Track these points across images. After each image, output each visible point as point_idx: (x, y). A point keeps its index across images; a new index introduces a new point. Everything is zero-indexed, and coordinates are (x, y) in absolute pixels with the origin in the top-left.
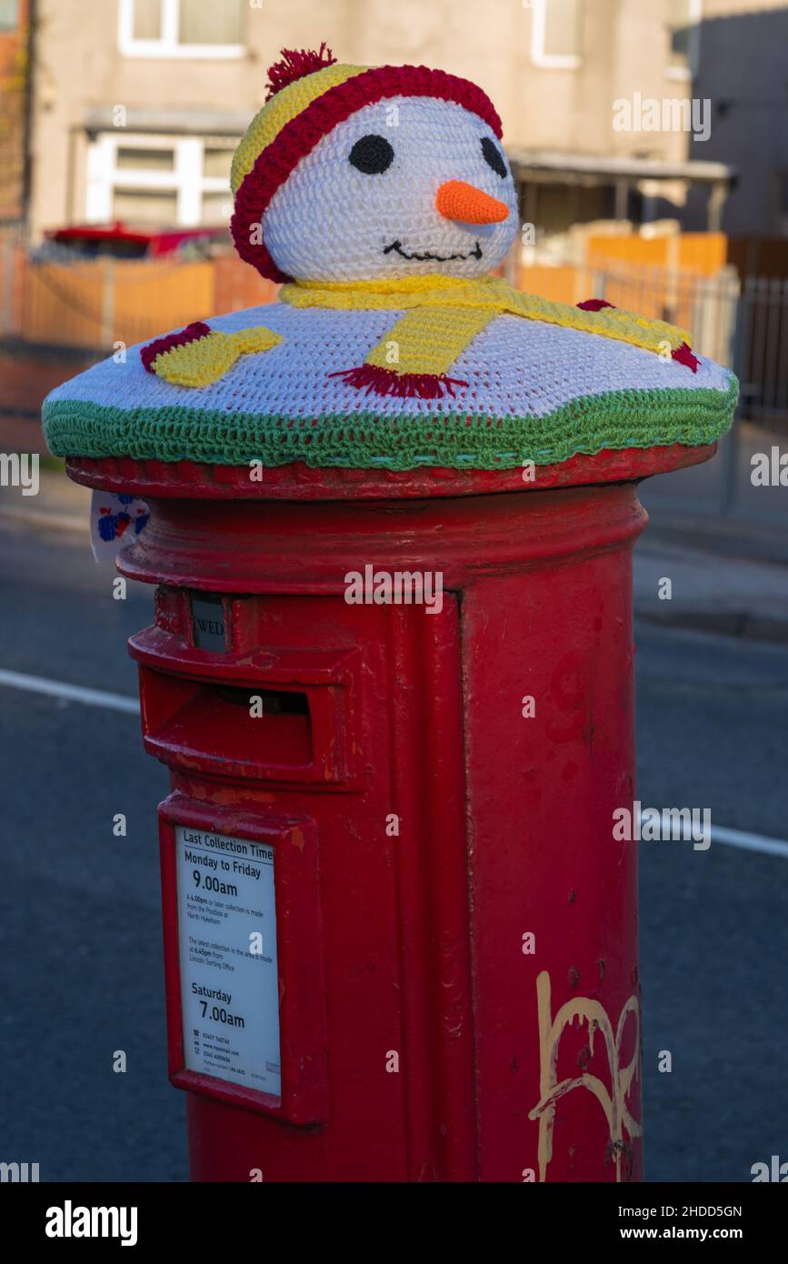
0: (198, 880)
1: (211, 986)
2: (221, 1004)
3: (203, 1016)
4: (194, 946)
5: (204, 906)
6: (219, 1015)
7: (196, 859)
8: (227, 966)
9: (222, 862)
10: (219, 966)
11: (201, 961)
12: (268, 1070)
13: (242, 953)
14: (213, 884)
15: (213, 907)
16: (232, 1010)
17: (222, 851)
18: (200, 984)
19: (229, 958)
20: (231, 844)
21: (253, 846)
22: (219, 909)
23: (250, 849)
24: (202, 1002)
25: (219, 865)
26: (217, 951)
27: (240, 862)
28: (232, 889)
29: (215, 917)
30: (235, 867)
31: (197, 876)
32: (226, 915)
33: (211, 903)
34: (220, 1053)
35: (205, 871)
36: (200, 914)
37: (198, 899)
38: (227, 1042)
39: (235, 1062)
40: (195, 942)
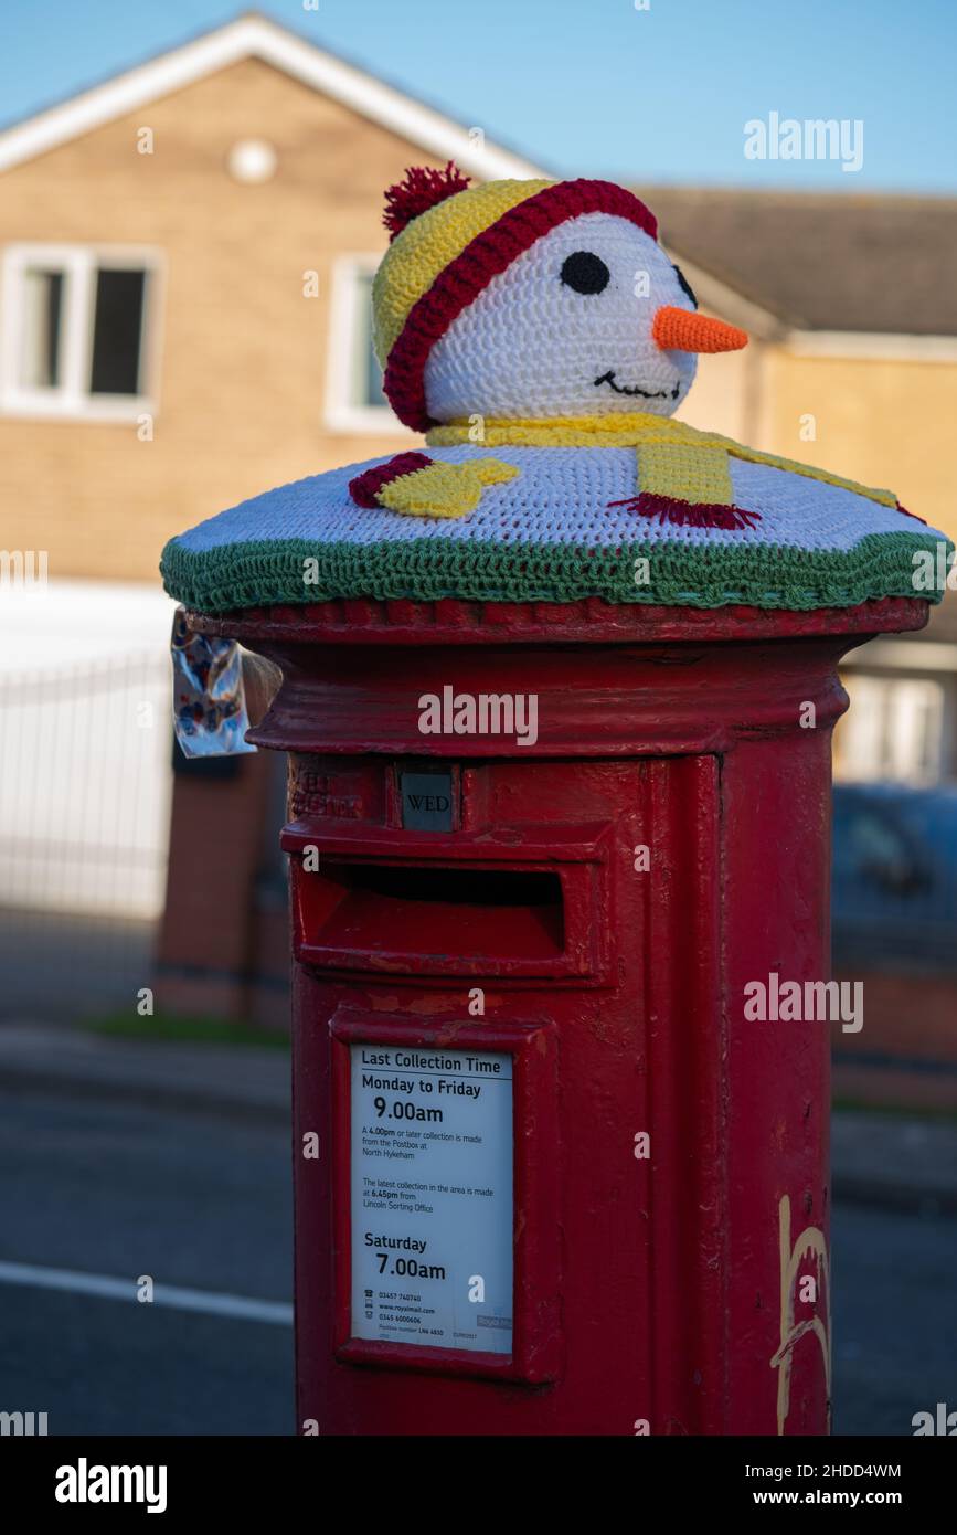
0: (383, 1108)
1: (392, 1235)
2: (408, 1255)
3: (381, 1271)
4: (371, 1188)
5: (389, 1138)
6: (405, 1268)
7: (379, 1084)
8: (422, 1207)
9: (421, 1083)
10: (410, 1209)
11: (381, 1205)
12: (479, 1325)
13: (446, 1190)
14: (403, 1111)
15: (404, 1139)
16: (424, 1259)
17: (423, 1070)
18: (379, 1234)
19: (422, 1197)
20: (437, 1060)
21: (470, 1060)
22: (412, 1140)
23: (465, 1064)
24: (379, 1255)
25: (417, 1087)
26: (407, 1191)
27: (449, 1081)
28: (436, 1114)
29: (405, 1150)
30: (440, 1087)
31: (380, 1103)
32: (424, 1146)
33: (401, 1134)
34: (404, 1314)
35: (391, 1097)
36: (382, 1148)
37: (380, 1131)
38: (417, 1299)
39: (427, 1321)
40: (373, 1183)
